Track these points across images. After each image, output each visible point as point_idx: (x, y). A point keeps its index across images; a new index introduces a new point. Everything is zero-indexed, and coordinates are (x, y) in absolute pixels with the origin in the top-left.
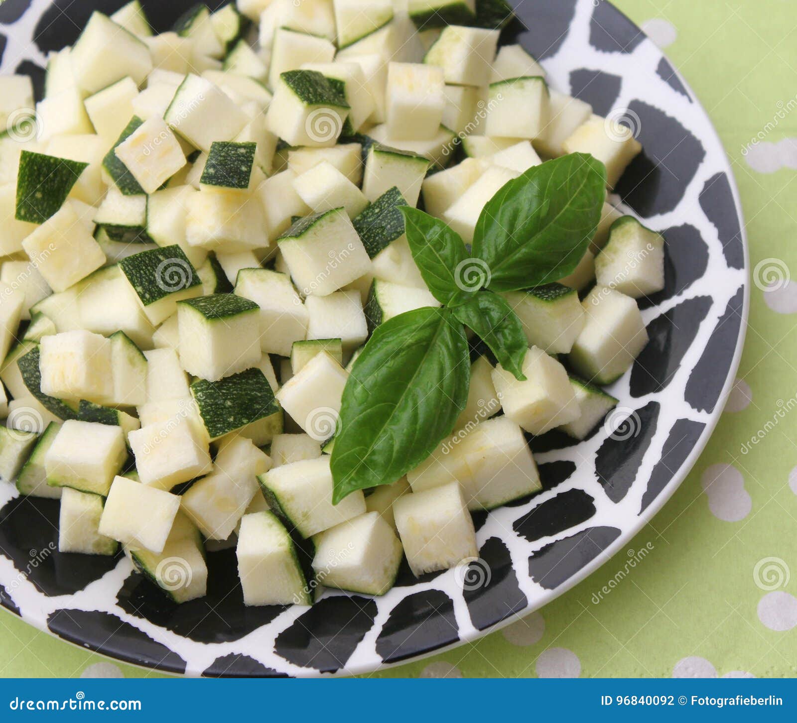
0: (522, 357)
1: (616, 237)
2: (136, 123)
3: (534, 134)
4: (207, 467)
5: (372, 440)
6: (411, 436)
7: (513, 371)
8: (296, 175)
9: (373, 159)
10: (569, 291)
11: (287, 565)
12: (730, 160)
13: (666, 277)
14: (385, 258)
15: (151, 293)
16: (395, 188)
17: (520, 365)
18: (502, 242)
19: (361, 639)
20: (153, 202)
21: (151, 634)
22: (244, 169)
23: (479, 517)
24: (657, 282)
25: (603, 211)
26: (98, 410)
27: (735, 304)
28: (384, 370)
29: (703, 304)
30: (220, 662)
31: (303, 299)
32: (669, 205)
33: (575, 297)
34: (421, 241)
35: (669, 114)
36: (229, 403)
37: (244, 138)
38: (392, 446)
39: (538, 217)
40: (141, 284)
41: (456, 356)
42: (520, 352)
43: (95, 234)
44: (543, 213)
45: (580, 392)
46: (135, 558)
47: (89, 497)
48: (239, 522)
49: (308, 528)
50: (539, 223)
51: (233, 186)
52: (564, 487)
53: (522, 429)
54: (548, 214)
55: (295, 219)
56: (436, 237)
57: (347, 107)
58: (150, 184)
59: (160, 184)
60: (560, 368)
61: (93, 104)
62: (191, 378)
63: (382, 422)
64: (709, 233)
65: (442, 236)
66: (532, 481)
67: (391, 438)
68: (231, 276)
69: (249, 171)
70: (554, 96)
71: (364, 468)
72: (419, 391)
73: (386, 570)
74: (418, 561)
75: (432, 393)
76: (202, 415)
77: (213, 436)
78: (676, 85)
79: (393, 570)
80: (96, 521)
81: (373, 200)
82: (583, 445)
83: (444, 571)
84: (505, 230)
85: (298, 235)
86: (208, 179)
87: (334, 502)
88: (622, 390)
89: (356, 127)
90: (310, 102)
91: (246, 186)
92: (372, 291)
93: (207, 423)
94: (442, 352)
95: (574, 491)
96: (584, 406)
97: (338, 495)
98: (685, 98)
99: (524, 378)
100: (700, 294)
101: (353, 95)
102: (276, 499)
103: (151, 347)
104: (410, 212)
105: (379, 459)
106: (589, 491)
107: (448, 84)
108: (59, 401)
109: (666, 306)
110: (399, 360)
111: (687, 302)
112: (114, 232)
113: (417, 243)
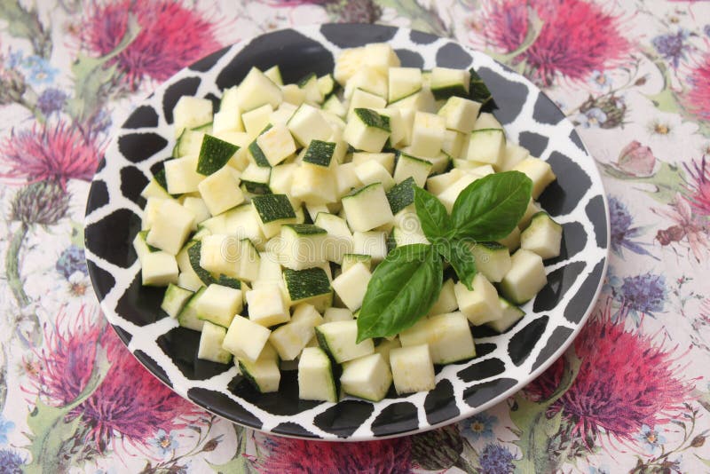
0: (472, 278)
1: (535, 223)
2: (269, 127)
3: (494, 161)
4: (288, 318)
5: (382, 312)
6: (404, 311)
7: (467, 285)
8: (356, 165)
9: (401, 160)
10: (504, 247)
11: (326, 377)
12: (605, 188)
13: (561, 250)
14: (402, 215)
15: (268, 218)
16: (411, 178)
17: (471, 282)
18: (468, 213)
19: (363, 422)
20: (274, 170)
21: (244, 407)
22: (328, 156)
23: (438, 368)
24: (556, 252)
25: (529, 206)
26: (229, 280)
27: (599, 267)
28: (393, 273)
29: (580, 266)
30: (282, 425)
31: (353, 234)
32: (568, 211)
33: (507, 253)
34: (423, 207)
35: (574, 160)
36: (304, 284)
37: (330, 140)
38: (393, 316)
39: (490, 201)
40: (263, 212)
41: (435, 273)
42: (472, 275)
43: (240, 185)
44: (494, 200)
45: (504, 304)
46: (241, 365)
47: (219, 328)
48: (302, 351)
49: (341, 358)
50: (491, 205)
51: (321, 164)
52: (489, 356)
53: (469, 321)
54: (497, 201)
55: (352, 189)
56: (431, 205)
57: (389, 131)
58: (273, 160)
59: (279, 161)
60: (494, 290)
61: (246, 117)
62: (284, 269)
63: (389, 302)
64: (589, 228)
65: (435, 205)
66: (471, 351)
67: (393, 311)
68: (313, 216)
69: (330, 158)
70: (509, 144)
71: (376, 326)
72: (411, 288)
73: (381, 388)
74: (401, 386)
75: (419, 290)
76: (288, 288)
77: (293, 299)
78: (580, 145)
79: (386, 388)
80: (221, 342)
81: (398, 183)
82: (502, 335)
83: (415, 393)
84: (471, 207)
85: (354, 195)
86: (306, 159)
87: (357, 343)
88: (529, 308)
89: (394, 144)
90: (369, 125)
91: (327, 165)
92: (392, 234)
93: (290, 292)
94: (428, 270)
95: (494, 359)
96: (505, 313)
97: (359, 339)
98: (584, 153)
99: (472, 289)
100: (580, 260)
101: (394, 125)
102: (324, 338)
103: (263, 251)
104: (418, 189)
105: (385, 322)
106: (503, 360)
107: (448, 129)
108: (208, 273)
109: (559, 265)
110: (403, 268)
111: (572, 264)
112: (250, 186)
113: (420, 207)
